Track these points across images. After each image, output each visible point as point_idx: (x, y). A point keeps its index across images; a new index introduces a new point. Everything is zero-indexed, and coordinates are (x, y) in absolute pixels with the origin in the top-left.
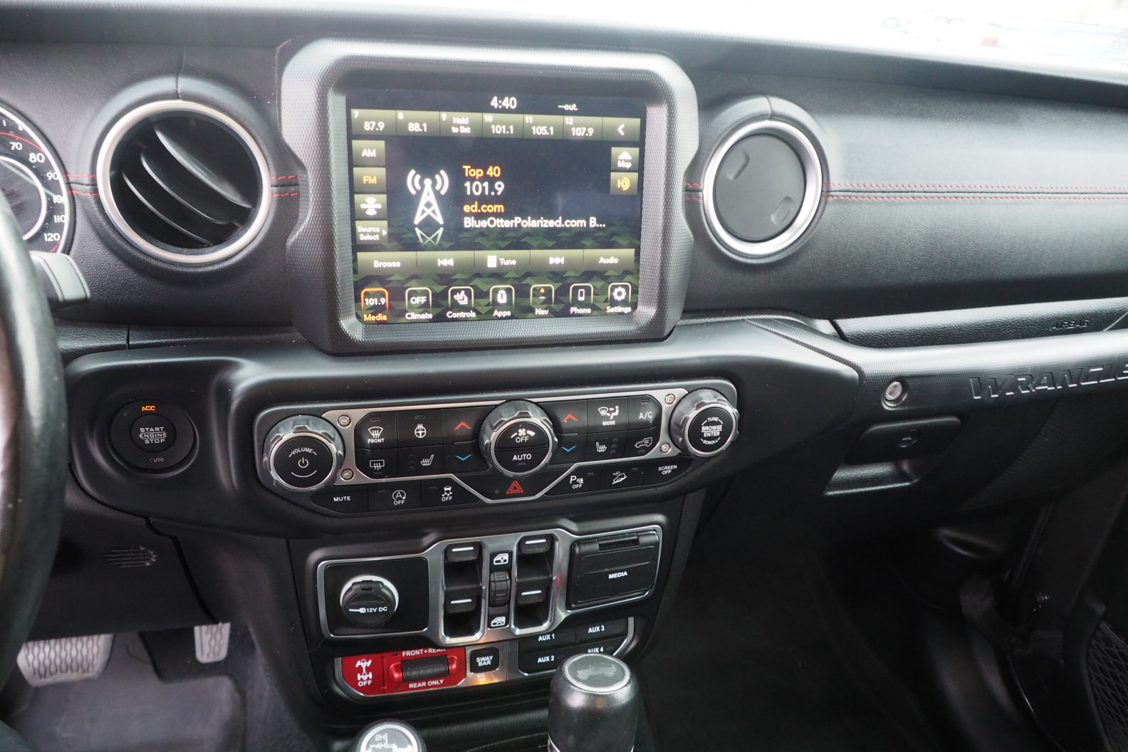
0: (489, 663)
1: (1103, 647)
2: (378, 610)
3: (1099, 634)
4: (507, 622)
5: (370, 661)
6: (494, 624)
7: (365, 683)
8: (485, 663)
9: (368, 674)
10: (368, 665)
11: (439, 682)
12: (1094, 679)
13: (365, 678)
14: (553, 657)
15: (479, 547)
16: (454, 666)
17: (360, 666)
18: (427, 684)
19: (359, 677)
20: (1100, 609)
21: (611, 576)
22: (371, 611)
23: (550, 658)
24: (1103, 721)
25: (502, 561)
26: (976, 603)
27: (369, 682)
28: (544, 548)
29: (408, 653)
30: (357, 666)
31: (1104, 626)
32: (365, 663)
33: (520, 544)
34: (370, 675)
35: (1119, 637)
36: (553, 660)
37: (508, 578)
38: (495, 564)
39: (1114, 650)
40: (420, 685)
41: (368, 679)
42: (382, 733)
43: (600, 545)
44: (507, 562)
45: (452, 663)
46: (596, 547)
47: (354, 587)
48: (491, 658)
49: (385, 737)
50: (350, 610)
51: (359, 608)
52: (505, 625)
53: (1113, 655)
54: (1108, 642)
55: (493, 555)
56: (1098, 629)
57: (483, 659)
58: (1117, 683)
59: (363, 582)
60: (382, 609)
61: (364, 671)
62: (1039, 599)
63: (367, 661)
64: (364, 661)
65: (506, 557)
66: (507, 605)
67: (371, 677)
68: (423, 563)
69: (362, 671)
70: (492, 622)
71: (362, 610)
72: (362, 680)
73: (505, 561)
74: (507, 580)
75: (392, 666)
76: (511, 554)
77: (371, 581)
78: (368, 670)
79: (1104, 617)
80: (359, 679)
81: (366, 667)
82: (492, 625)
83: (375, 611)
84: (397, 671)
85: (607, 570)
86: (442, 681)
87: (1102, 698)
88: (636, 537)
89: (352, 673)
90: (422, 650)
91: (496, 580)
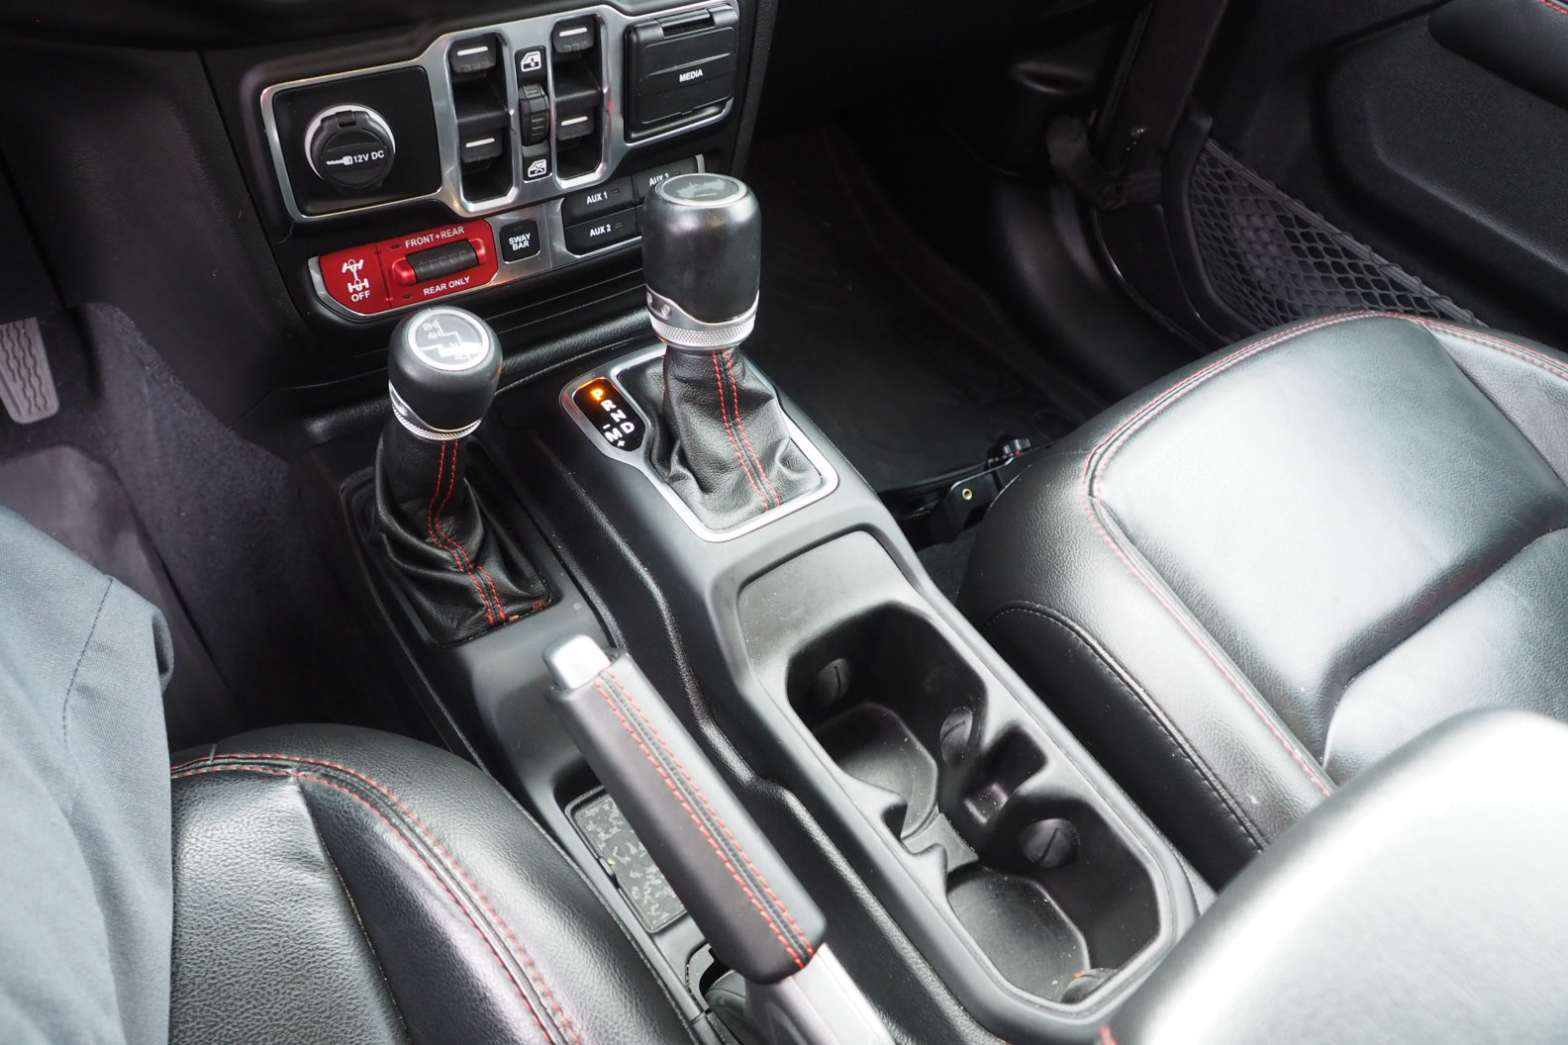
0: (526, 244)
1: (1208, 170)
2: (370, 157)
3: (1204, 158)
4: (549, 168)
5: (362, 261)
6: (532, 172)
7: (361, 296)
8: (521, 245)
9: (363, 282)
10: (360, 268)
11: (464, 281)
12: (1196, 212)
13: (359, 288)
14: (608, 226)
15: (496, 42)
16: (482, 252)
17: (348, 270)
18: (447, 286)
19: (351, 288)
20: (1206, 124)
21: (683, 78)
22: (360, 161)
23: (606, 229)
24: (1204, 260)
25: (533, 64)
26: (1066, 148)
27: (367, 294)
28: (586, 43)
29: (413, 242)
30: (344, 271)
31: (1212, 146)
32: (355, 265)
33: (554, 35)
34: (366, 283)
35: (1226, 153)
36: (609, 230)
37: (543, 93)
38: (523, 70)
39: (1221, 170)
40: (438, 288)
41: (364, 289)
42: (430, 320)
43: (665, 29)
44: (539, 67)
45: (479, 248)
46: (660, 32)
47: (326, 124)
48: (528, 236)
49: (436, 324)
50: (328, 163)
51: (341, 158)
52: (547, 174)
53: (1219, 177)
54: (1214, 162)
55: (520, 55)
56: (1203, 150)
57: (518, 239)
58: (1222, 210)
59: (338, 114)
60: (377, 155)
61: (357, 279)
62: (1133, 134)
63: (358, 262)
64: (352, 263)
65: (537, 57)
66: (546, 141)
67: (367, 286)
68: (419, 77)
69: (354, 279)
70: (530, 170)
71: (347, 161)
72: (355, 291)
73: (537, 64)
74: (543, 96)
75: (393, 266)
76: (543, 51)
77: (350, 112)
78: (361, 274)
79: (1211, 135)
80: (351, 291)
81: (358, 271)
82: (530, 176)
83: (366, 159)
84: (404, 269)
85: (676, 68)
86: (467, 279)
87: (1204, 233)
88: (708, 16)
89: (337, 284)
90: (431, 236)
91: (528, 97)
